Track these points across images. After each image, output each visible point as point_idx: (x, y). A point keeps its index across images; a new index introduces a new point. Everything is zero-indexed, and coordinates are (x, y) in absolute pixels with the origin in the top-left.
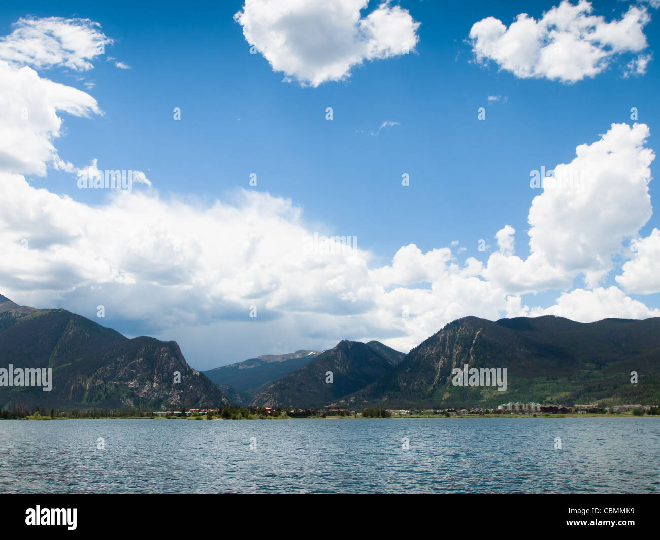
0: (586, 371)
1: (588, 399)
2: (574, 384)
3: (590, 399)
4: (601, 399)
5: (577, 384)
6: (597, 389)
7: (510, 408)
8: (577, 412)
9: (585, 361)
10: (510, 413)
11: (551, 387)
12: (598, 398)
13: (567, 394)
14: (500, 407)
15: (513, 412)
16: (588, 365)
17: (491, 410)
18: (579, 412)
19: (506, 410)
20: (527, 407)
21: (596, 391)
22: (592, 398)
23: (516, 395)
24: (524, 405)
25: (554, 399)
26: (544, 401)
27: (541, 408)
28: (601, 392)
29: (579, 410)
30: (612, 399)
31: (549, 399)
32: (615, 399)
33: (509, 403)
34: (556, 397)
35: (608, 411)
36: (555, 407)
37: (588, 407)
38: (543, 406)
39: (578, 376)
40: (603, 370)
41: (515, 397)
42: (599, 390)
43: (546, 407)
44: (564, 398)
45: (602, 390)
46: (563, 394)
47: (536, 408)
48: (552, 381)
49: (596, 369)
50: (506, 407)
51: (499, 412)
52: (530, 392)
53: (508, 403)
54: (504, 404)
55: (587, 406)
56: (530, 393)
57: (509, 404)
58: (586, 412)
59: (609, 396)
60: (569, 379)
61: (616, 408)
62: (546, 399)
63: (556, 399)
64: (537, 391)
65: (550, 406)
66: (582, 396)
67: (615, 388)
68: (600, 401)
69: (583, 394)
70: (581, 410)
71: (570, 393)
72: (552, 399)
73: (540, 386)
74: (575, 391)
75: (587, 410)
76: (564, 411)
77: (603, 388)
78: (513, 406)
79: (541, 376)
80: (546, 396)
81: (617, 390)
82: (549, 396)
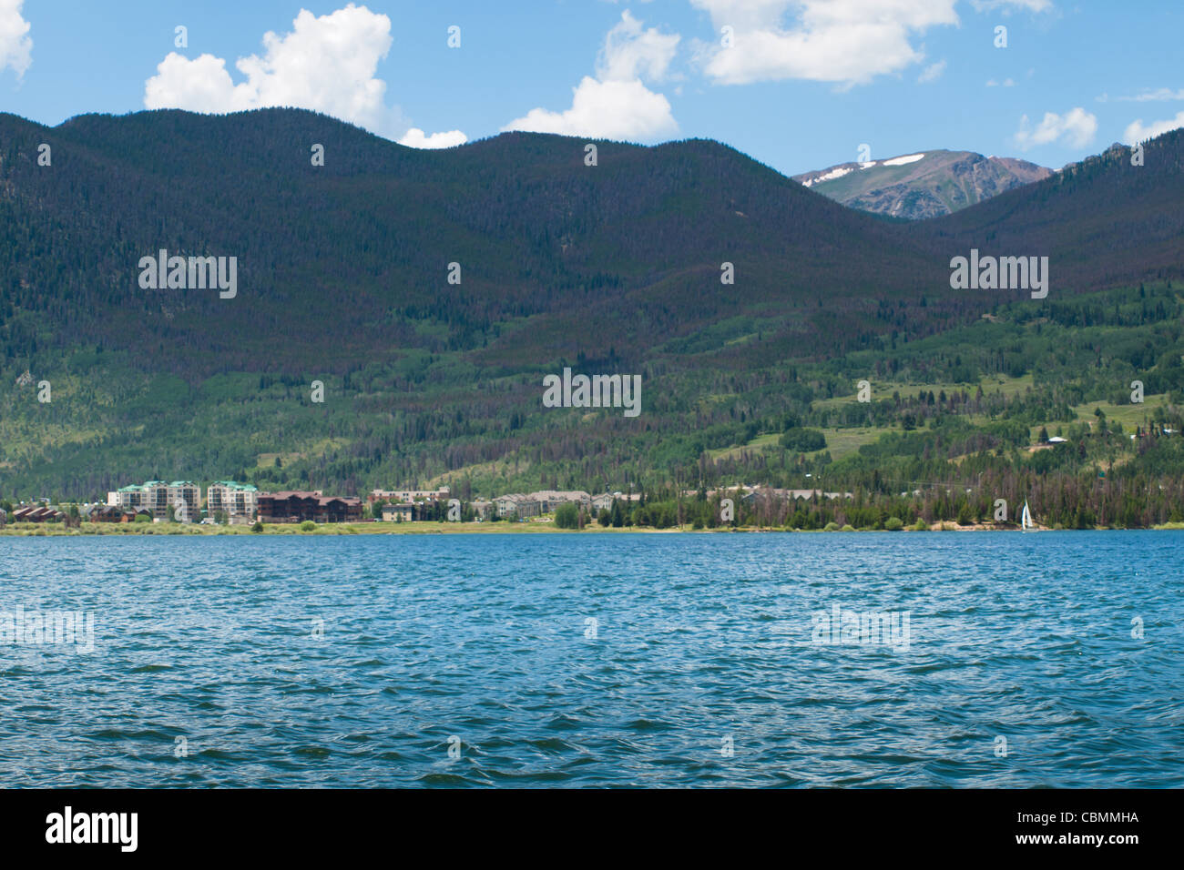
0: (417, 354)
1: (414, 464)
2: (363, 407)
3: (422, 466)
4: (460, 465)
5: (375, 406)
6: (449, 430)
7: (149, 502)
8: (380, 516)
9: (411, 313)
10: (152, 518)
11: (280, 416)
12: (451, 465)
13: (337, 444)
14: (114, 499)
15: (158, 515)
16: (423, 327)
17: (86, 508)
18: (387, 516)
19: (139, 509)
20: (210, 498)
21: (445, 435)
22: (429, 461)
23: (139, 446)
24: (198, 490)
25: (286, 463)
26: (249, 473)
27: (261, 501)
28: (463, 439)
29: (389, 509)
30: (498, 467)
31: (267, 462)
32: (512, 466)
33: (149, 484)
34: (295, 457)
35: (482, 512)
36: (309, 499)
37: (417, 499)
38: (268, 495)
39: (384, 373)
40: (478, 349)
41: (132, 453)
42: (456, 433)
43: (277, 497)
44: (323, 462)
45: (470, 432)
46: (322, 446)
47: (240, 504)
48: (283, 392)
49: (453, 345)
50: (135, 500)
51: (114, 515)
52: (194, 432)
53: (141, 484)
54: (131, 489)
55: (413, 494)
56: (194, 440)
57: (147, 488)
58: (409, 516)
59: (490, 455)
60: (348, 385)
61: (508, 503)
62: (254, 463)
63: (295, 465)
64: (221, 431)
65: (290, 494)
66: (393, 453)
67: (516, 423)
68: (458, 474)
69: (397, 448)
70: (392, 510)
71: (347, 442)
72: (278, 463)
73: (234, 410)
74: (368, 434)
75: (413, 510)
76: (337, 512)
77: (473, 423)
78: (162, 496)
79: (241, 369)
80: (258, 451)
81: (523, 431)
82: (267, 451)
